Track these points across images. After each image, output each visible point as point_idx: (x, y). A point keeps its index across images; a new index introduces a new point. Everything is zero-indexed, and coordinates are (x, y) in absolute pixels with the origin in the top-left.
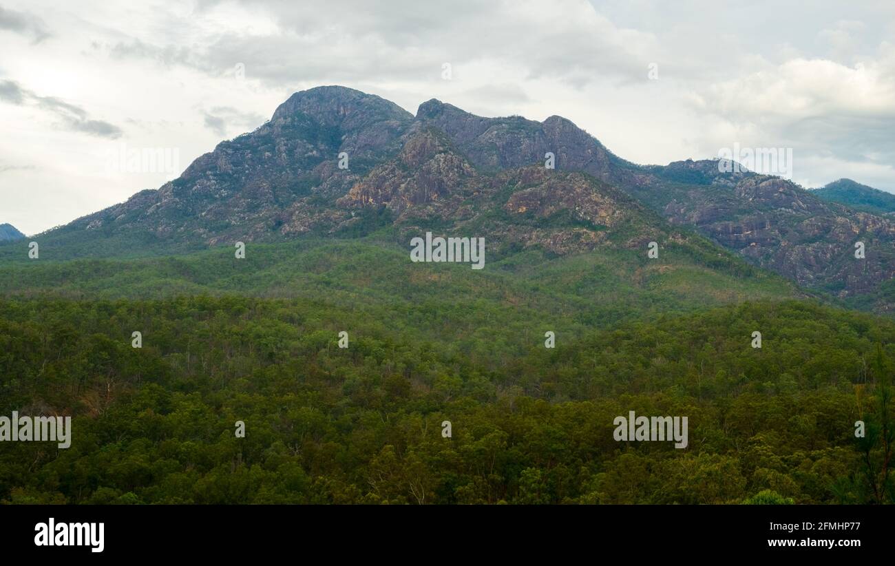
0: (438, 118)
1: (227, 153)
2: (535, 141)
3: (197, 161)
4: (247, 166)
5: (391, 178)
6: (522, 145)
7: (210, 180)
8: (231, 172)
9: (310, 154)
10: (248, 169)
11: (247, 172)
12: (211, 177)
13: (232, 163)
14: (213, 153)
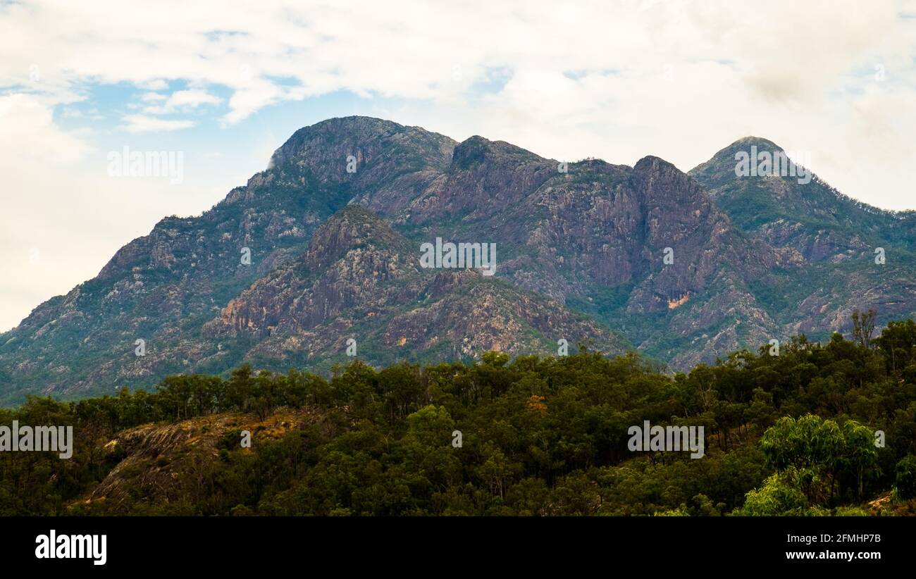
0: (475, 169)
1: (167, 236)
2: (613, 199)
3: (122, 251)
4: (194, 256)
5: (282, 290)
6: (591, 207)
7: (134, 281)
8: (169, 266)
9: (287, 232)
10: (195, 261)
11: (193, 265)
12: (136, 276)
13: (173, 252)
14: (148, 236)
